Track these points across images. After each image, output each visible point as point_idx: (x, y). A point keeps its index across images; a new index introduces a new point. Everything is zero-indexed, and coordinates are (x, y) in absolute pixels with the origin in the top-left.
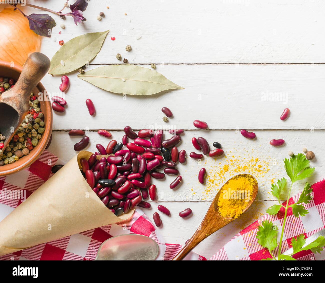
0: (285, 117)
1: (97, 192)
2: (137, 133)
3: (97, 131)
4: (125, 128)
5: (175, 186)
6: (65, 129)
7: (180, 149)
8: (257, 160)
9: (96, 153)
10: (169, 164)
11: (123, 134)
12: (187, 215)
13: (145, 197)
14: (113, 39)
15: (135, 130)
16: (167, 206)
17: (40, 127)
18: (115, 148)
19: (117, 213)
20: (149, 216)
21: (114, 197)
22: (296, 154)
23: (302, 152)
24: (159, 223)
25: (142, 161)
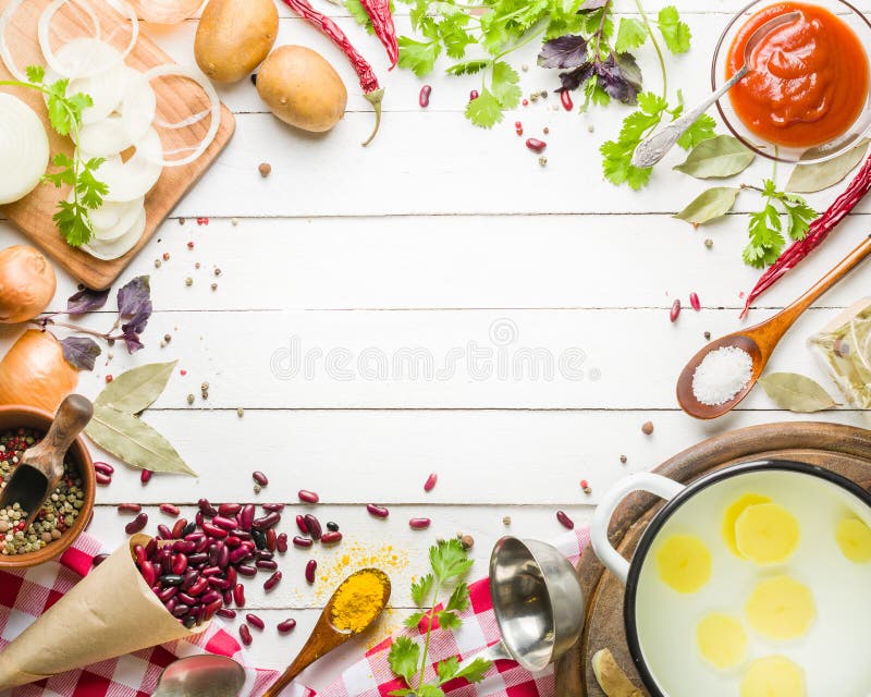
0: (429, 486)
1: (158, 593)
2: (217, 509)
3: (158, 505)
4: (200, 501)
5: (270, 586)
6: (113, 502)
7: (278, 531)
8: (390, 549)
9: (158, 538)
10: (263, 553)
11: (196, 510)
12: (286, 629)
13: (227, 602)
14: (183, 373)
15: (213, 505)
16: (260, 615)
17: (77, 499)
18: (184, 530)
19: (187, 624)
20: (233, 629)
21: (182, 601)
22: (447, 540)
23: (455, 537)
24: (247, 641)
25: (226, 549)
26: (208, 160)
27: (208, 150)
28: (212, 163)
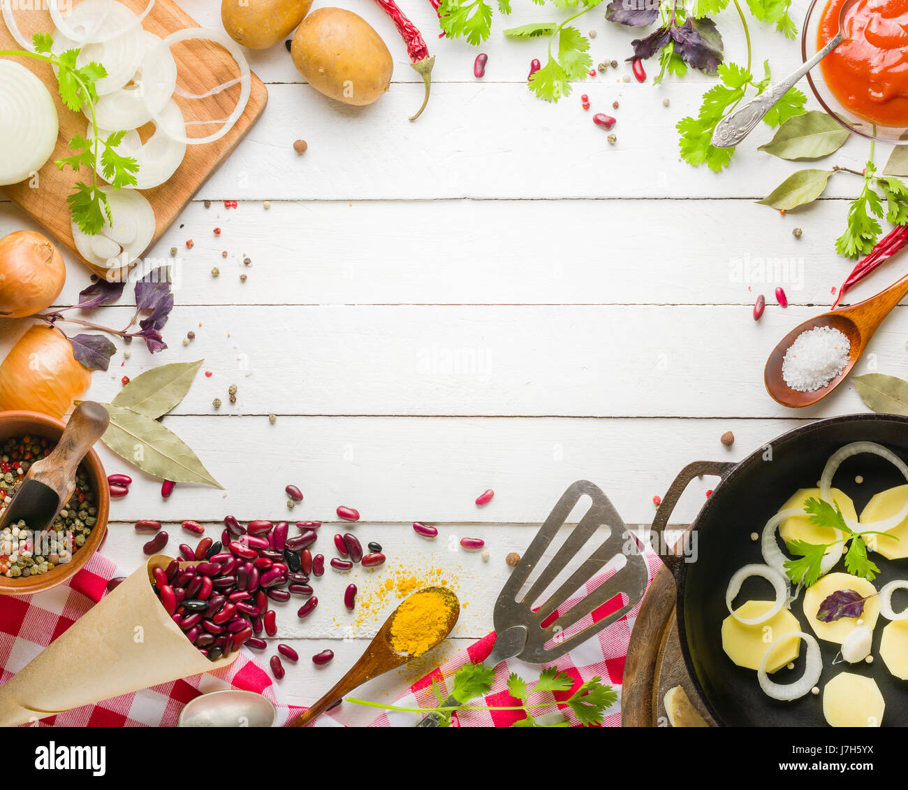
0: (483, 501)
1: (179, 622)
2: (246, 527)
3: (180, 522)
4: (227, 519)
5: (305, 612)
6: (129, 519)
7: (314, 553)
8: (439, 572)
9: (179, 559)
10: (297, 576)
11: (222, 528)
12: (322, 660)
13: (257, 630)
14: (208, 375)
15: (241, 522)
16: (294, 646)
17: (90, 515)
18: (208, 550)
19: (211, 656)
20: (263, 662)
21: (206, 630)
24: (279, 674)
25: (255, 571)
26: (236, 136)
27: (236, 125)
28: (241, 140)
